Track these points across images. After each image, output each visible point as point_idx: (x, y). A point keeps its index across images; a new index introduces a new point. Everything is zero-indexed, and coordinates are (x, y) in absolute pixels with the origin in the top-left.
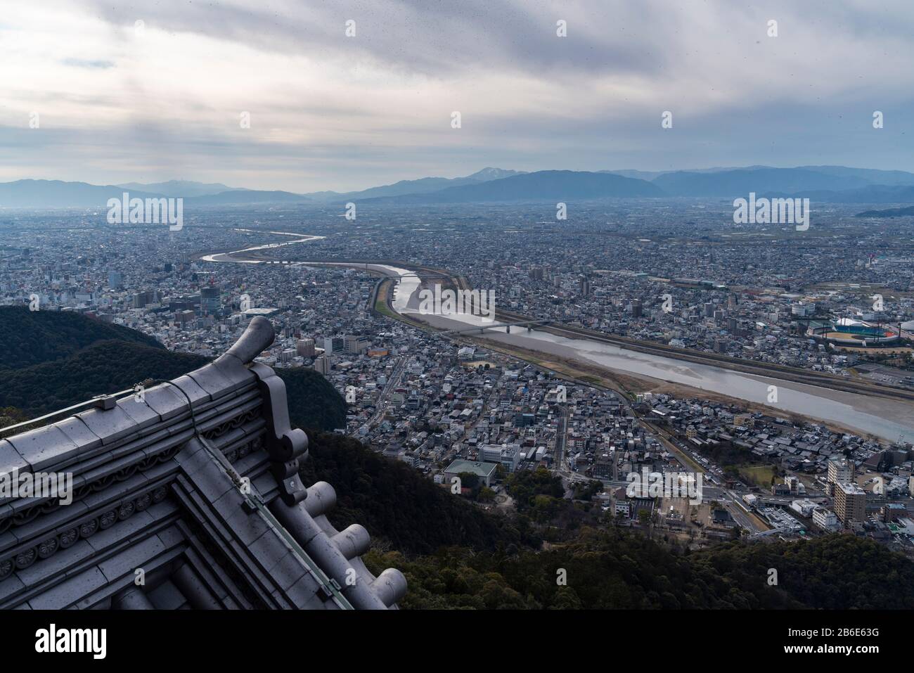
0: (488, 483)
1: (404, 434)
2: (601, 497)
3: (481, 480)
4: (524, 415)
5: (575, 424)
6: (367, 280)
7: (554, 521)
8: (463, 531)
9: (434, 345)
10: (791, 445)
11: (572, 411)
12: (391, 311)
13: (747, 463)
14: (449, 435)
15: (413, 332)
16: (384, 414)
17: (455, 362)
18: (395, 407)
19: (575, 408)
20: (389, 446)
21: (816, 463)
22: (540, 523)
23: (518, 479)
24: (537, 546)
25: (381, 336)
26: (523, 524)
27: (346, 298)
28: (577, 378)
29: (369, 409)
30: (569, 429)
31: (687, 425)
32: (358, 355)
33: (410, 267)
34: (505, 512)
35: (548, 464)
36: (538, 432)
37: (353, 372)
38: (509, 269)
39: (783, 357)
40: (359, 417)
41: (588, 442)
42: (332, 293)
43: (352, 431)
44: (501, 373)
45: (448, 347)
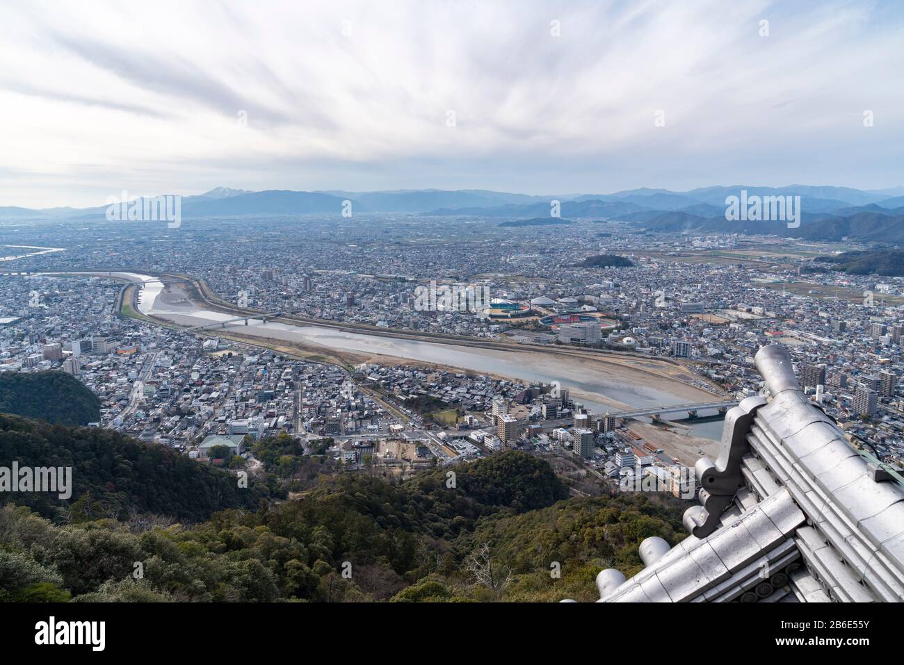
0: (238, 451)
1: (158, 420)
2: (333, 450)
3: (231, 451)
4: (265, 392)
5: (308, 395)
6: (111, 286)
7: (297, 475)
8: (220, 495)
9: (180, 340)
10: (467, 393)
11: (304, 385)
12: (137, 313)
13: (439, 410)
14: (200, 416)
15: (160, 331)
16: (137, 405)
17: (201, 353)
18: (147, 397)
19: (307, 382)
20: (144, 432)
21: (484, 404)
22: (285, 478)
23: (264, 445)
24: (283, 496)
25: (129, 336)
26: (271, 481)
27: (91, 304)
28: (306, 358)
29: (122, 402)
30: (303, 399)
31: (394, 386)
32: (107, 354)
33: (154, 274)
34: (255, 474)
35: (289, 430)
36: (278, 404)
37: (104, 370)
38: (243, 272)
39: (458, 329)
40: (112, 410)
41: (319, 408)
42: (77, 300)
43: (106, 424)
44: (243, 359)
45: (194, 341)
